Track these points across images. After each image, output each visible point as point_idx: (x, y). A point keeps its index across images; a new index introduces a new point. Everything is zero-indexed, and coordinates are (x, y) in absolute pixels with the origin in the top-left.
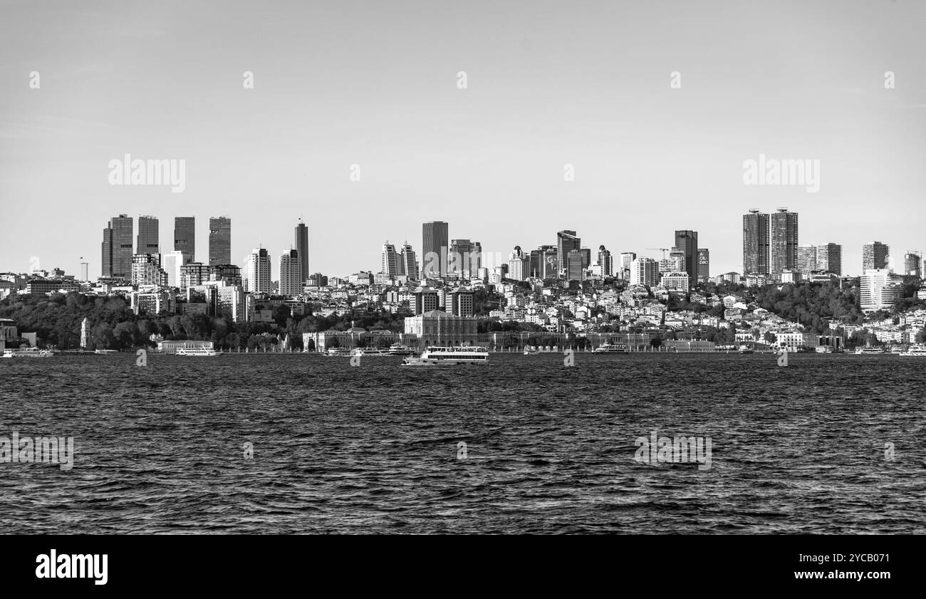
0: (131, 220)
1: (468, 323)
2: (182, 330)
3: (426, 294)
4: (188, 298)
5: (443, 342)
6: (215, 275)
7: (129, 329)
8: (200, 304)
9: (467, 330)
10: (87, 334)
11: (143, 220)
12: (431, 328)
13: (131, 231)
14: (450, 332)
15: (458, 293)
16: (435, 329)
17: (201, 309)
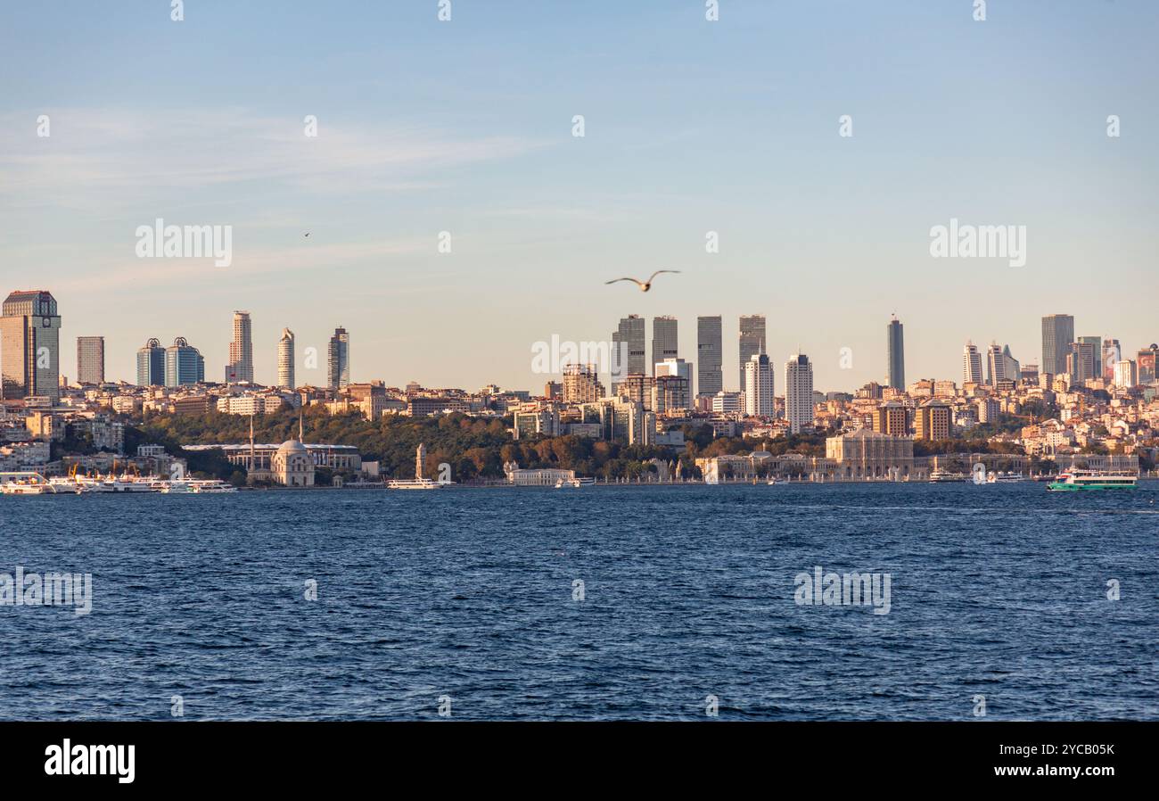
0: (642, 321)
1: (901, 445)
2: (553, 457)
3: (892, 408)
4: (583, 418)
5: (869, 468)
6: (657, 389)
7: (480, 456)
8: (591, 425)
9: (901, 452)
10: (423, 463)
11: (659, 322)
12: (854, 451)
13: (642, 335)
14: (877, 455)
15: (929, 407)
16: (859, 451)
17: (594, 430)
